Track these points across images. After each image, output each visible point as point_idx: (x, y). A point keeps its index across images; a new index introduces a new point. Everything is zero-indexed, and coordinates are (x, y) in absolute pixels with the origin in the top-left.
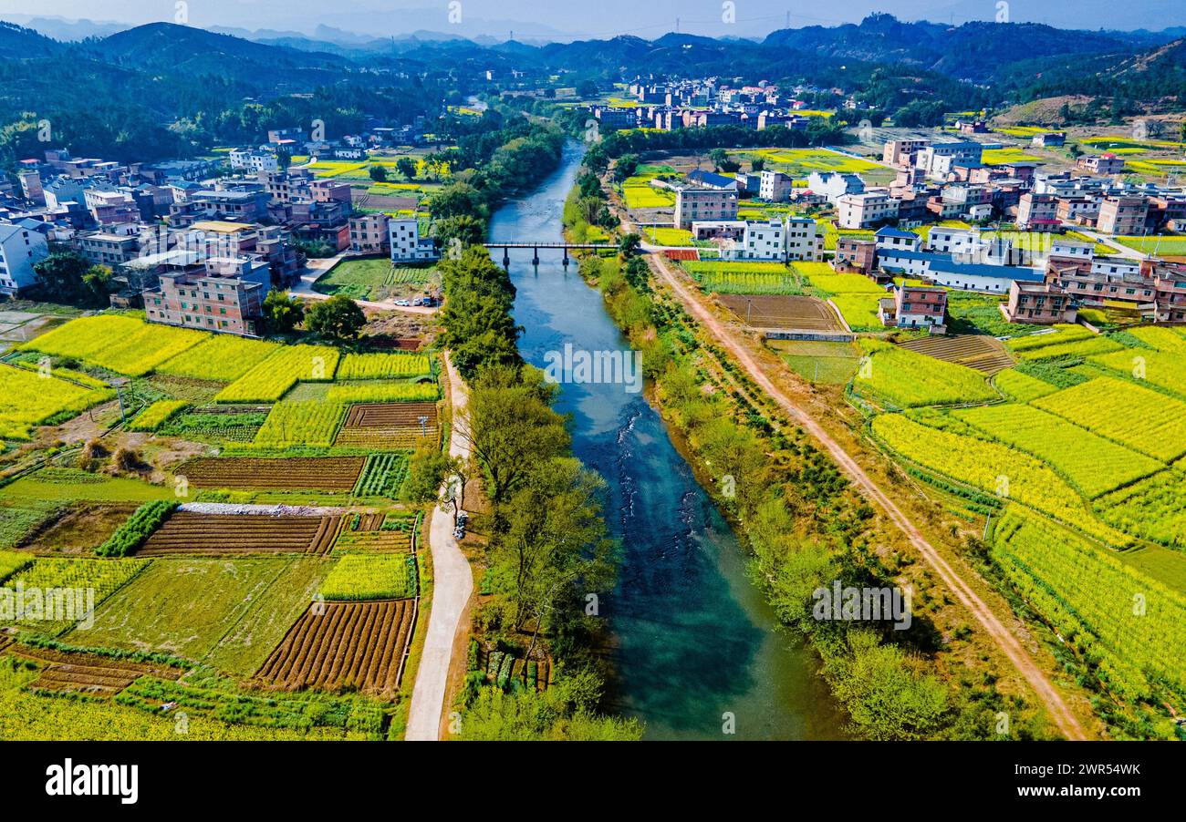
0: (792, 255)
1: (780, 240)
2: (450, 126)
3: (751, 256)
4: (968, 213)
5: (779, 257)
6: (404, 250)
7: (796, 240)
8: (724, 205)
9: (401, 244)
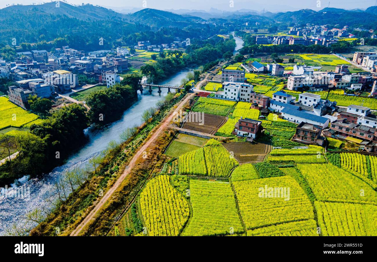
0: (241, 99)
1: (237, 92)
2: (198, 42)
3: (226, 97)
4: (350, 87)
5: (236, 99)
6: (111, 84)
7: (243, 93)
8: (238, 76)
9: (110, 82)
